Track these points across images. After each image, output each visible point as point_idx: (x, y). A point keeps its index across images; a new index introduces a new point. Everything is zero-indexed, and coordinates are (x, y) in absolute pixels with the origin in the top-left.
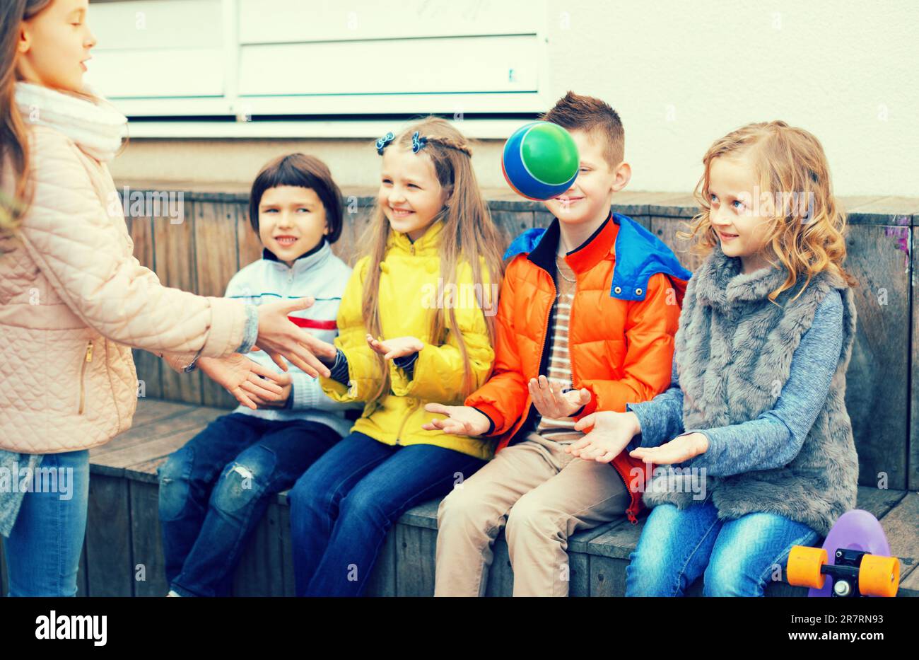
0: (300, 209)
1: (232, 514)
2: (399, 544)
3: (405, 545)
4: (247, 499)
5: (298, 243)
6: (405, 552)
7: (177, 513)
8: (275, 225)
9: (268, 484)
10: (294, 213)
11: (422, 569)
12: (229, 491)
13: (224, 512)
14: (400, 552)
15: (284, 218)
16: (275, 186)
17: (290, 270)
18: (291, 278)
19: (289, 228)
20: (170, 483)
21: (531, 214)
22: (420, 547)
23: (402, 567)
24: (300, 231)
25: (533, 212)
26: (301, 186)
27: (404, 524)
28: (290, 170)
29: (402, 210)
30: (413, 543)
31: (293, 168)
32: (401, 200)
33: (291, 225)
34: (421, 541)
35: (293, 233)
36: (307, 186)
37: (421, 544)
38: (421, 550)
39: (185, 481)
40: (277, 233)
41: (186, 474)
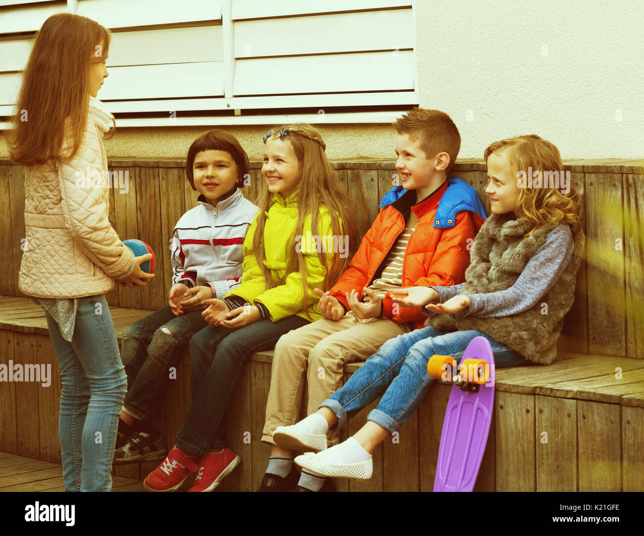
0: (219, 165)
1: (157, 357)
2: (253, 374)
3: (255, 375)
4: (166, 348)
5: (218, 188)
6: (255, 379)
7: (131, 360)
8: (203, 176)
9: (180, 339)
10: (216, 167)
11: (264, 389)
12: (156, 343)
13: (152, 355)
14: (253, 380)
15: (209, 171)
16: (203, 151)
17: (215, 209)
18: (215, 213)
19: (212, 177)
20: (127, 340)
21: (376, 171)
22: (263, 375)
23: (254, 389)
24: (219, 179)
25: (378, 170)
26: (220, 150)
27: (255, 361)
28: (213, 140)
29: (274, 177)
30: (259, 374)
31: (215, 138)
32: (272, 169)
33: (214, 175)
34: (264, 371)
35: (216, 181)
36: (224, 150)
37: (264, 373)
38: (263, 377)
39: (135, 338)
40: (205, 181)
41: (137, 334)
